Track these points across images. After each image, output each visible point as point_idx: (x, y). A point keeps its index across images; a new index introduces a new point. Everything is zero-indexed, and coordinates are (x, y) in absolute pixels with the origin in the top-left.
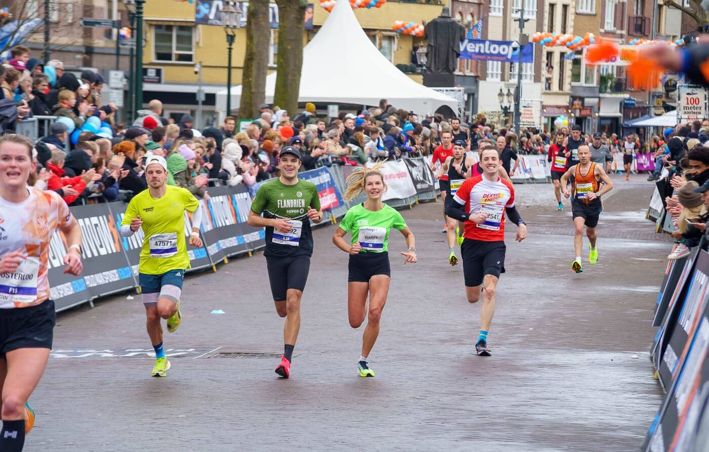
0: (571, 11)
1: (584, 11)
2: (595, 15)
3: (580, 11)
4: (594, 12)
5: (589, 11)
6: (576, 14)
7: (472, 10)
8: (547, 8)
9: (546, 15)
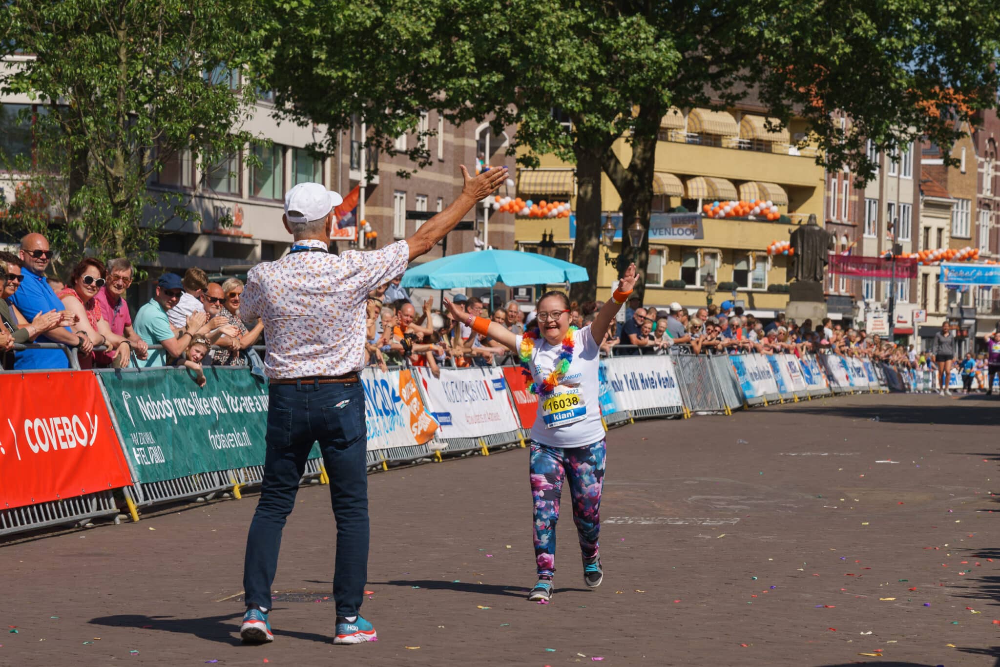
0: (945, 234)
1: (959, 235)
2: (969, 239)
3: (954, 234)
4: (968, 236)
5: (963, 235)
6: (952, 238)
7: (846, 231)
8: (922, 231)
9: (921, 239)
